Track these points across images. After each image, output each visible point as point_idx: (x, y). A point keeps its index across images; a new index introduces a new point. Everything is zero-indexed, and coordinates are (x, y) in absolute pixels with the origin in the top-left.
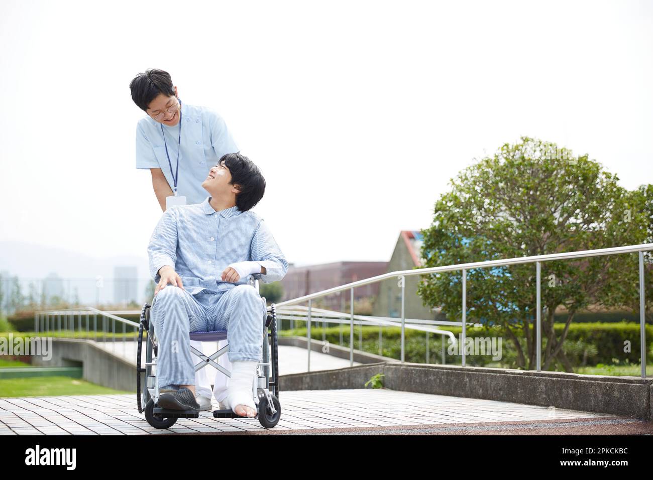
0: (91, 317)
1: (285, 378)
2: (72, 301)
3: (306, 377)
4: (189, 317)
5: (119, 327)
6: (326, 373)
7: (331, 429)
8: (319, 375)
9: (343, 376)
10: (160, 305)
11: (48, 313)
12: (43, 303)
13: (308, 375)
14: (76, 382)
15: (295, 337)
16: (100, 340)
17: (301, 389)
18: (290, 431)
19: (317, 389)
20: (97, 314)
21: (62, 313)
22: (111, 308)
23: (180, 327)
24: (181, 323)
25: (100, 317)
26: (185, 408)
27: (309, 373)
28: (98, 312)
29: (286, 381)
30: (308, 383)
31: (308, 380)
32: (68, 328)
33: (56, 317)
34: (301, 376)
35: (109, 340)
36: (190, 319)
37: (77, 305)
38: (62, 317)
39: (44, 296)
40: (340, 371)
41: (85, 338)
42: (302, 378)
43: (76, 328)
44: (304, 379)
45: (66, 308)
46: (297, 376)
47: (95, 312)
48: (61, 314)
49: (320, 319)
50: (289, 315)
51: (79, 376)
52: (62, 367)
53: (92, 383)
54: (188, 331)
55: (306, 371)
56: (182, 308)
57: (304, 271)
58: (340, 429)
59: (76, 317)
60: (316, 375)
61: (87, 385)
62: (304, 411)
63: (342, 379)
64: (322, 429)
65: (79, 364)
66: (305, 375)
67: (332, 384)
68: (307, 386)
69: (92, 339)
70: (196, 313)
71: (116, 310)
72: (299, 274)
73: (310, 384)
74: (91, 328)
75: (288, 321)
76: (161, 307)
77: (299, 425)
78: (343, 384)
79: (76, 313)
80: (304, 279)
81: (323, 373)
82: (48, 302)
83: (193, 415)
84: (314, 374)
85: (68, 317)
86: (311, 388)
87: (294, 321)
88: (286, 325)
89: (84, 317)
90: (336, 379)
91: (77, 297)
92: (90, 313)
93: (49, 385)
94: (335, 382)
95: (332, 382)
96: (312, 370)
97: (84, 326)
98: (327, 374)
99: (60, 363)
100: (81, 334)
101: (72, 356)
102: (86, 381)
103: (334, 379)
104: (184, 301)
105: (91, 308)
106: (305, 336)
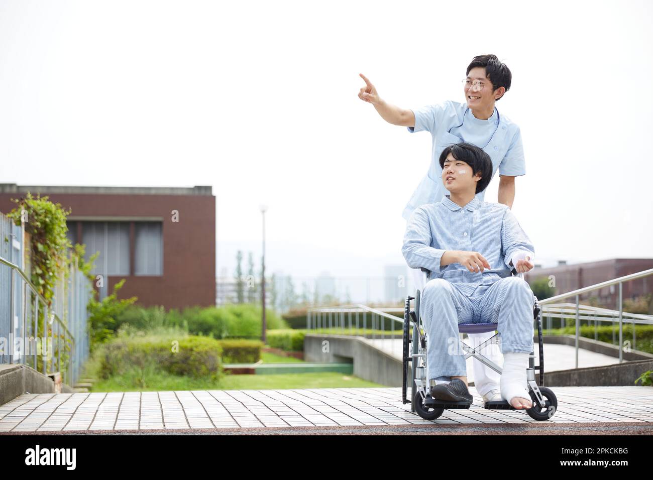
0: (361, 315)
1: (552, 374)
2: (343, 299)
3: (574, 374)
4: (456, 308)
5: (388, 324)
6: (594, 369)
7: (594, 423)
8: (587, 372)
9: (612, 372)
10: (428, 299)
11: (319, 310)
12: (316, 301)
13: (576, 372)
14: (346, 378)
15: (565, 335)
16: (370, 337)
17: (569, 386)
18: (552, 424)
19: (585, 385)
20: (367, 311)
21: (333, 310)
22: (381, 306)
23: (448, 320)
24: (450, 315)
25: (369, 315)
26: (458, 400)
27: (577, 369)
28: (367, 309)
29: (553, 378)
30: (576, 380)
31: (576, 376)
32: (339, 325)
33: (327, 314)
34: (569, 372)
35: (379, 337)
36: (457, 311)
37: (349, 303)
38: (333, 314)
39: (316, 295)
40: (609, 368)
41: (355, 335)
42: (570, 374)
43: (346, 325)
44: (572, 375)
45: (338, 305)
46: (565, 373)
47: (365, 309)
48: (332, 312)
49: (592, 317)
50: (560, 313)
51: (350, 372)
52: (334, 363)
53: (363, 379)
54: (457, 323)
55: (574, 367)
56: (449, 301)
57: (577, 268)
58: (604, 423)
59: (346, 315)
60: (584, 372)
61: (357, 380)
62: (568, 406)
63: (611, 376)
64: (585, 423)
65: (350, 361)
66: (573, 372)
67: (601, 381)
68: (575, 383)
69: (362, 336)
70: (462, 304)
71: (386, 307)
72: (572, 272)
73: (578, 381)
74: (361, 326)
75: (559, 319)
76: (429, 301)
77: (562, 419)
78: (612, 381)
79: (346, 310)
80: (576, 276)
81: (592, 370)
82: (320, 300)
83: (465, 406)
84: (582, 371)
85: (339, 314)
86: (579, 384)
87: (565, 319)
88: (557, 323)
89: (354, 315)
90: (605, 376)
91: (348, 295)
92: (360, 310)
93: (321, 380)
94: (603, 378)
95: (600, 379)
96: (580, 367)
97: (354, 323)
98: (596, 370)
99: (332, 359)
100: (352, 331)
101: (343, 353)
102: (356, 377)
103: (603, 376)
104: (451, 294)
105: (361, 306)
106: (574, 334)
